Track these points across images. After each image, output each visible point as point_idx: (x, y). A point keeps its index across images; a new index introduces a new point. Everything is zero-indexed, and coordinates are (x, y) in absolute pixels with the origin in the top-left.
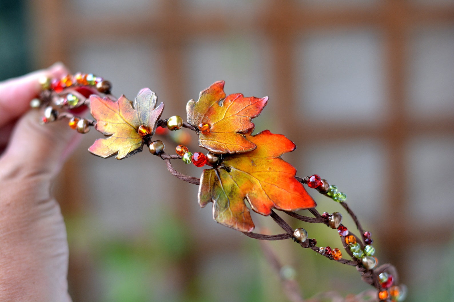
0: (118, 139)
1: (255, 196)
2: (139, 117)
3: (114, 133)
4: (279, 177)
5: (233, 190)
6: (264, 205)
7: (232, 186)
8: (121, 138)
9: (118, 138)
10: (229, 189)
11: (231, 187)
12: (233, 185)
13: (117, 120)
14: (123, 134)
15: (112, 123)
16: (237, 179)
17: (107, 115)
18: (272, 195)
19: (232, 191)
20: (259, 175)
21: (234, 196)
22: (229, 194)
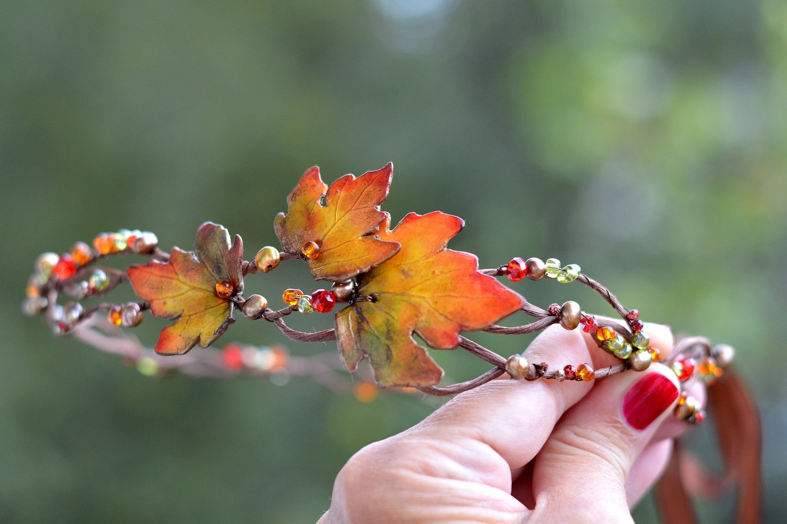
0: (192, 317)
1: (427, 325)
2: (210, 273)
3: (183, 311)
4: (453, 279)
5: (390, 328)
6: (445, 333)
7: (386, 322)
8: (196, 313)
9: (192, 315)
10: (384, 329)
11: (386, 325)
12: (388, 320)
13: (180, 288)
14: (197, 307)
15: (174, 297)
16: (390, 309)
17: (162, 288)
18: (451, 313)
19: (389, 331)
20: (421, 290)
21: (395, 337)
22: (386, 336)
